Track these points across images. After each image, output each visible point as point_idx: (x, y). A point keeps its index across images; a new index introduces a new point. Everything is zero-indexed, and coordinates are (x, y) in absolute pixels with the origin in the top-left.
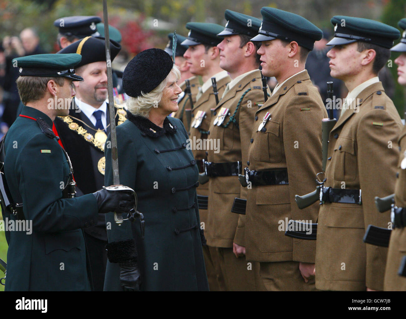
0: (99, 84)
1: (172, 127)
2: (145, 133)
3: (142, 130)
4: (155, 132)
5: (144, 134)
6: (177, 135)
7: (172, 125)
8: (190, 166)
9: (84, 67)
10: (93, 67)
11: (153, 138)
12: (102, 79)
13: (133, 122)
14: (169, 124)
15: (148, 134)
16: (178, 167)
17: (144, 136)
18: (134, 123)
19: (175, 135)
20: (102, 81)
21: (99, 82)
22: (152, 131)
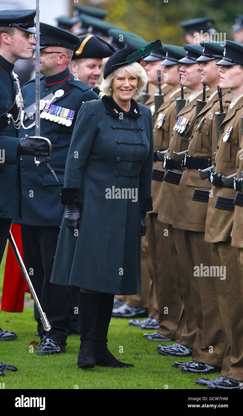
0: (92, 75)
1: (136, 112)
3: (107, 109)
4: (117, 112)
5: (107, 112)
8: (140, 145)
9: (83, 60)
10: (90, 61)
12: (95, 72)
14: (135, 109)
16: (127, 143)
17: (107, 114)
19: (139, 119)
20: (95, 73)
21: (92, 74)
22: (115, 111)
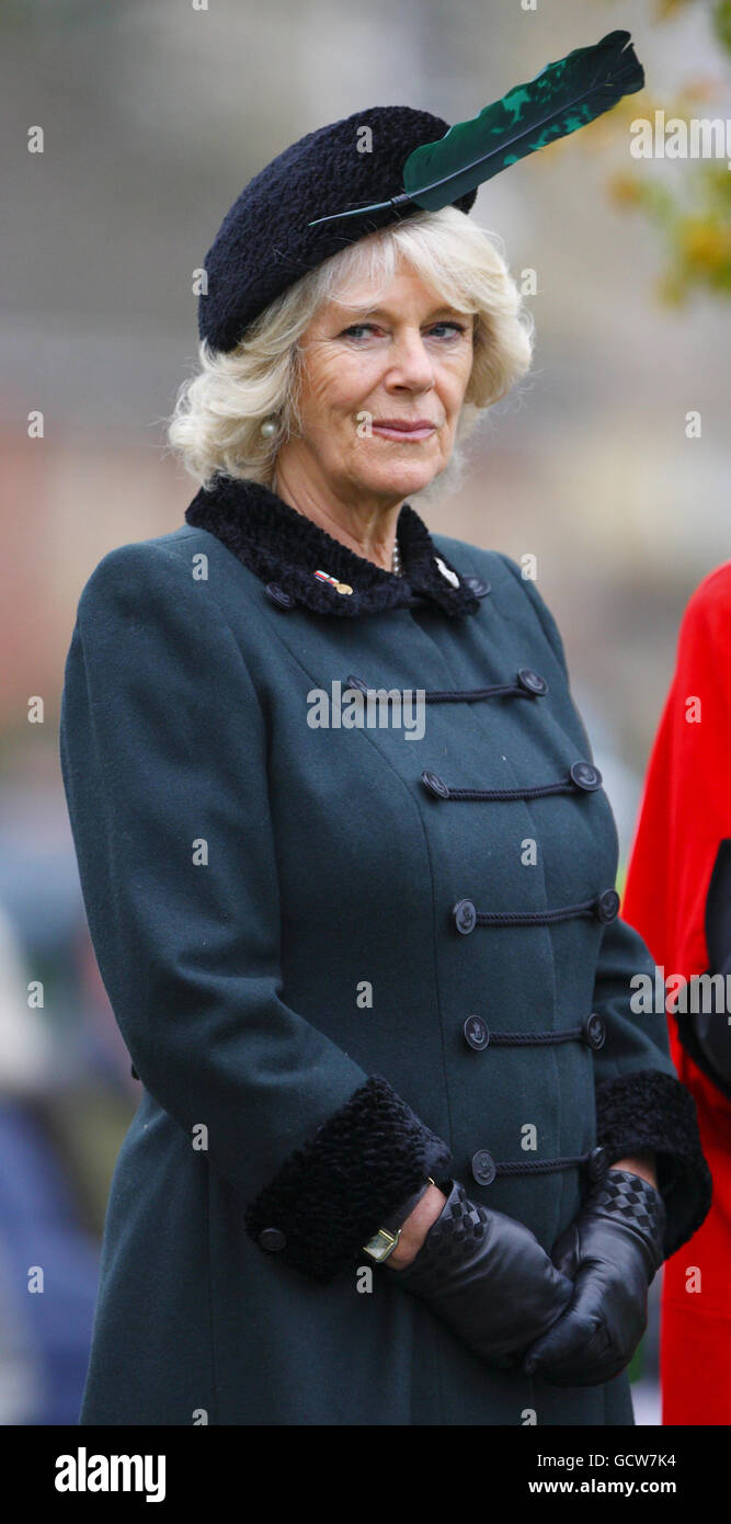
1: (452, 577)
2: (285, 591)
4: (345, 589)
5: (281, 597)
6: (484, 626)
7: (449, 567)
8: (562, 794)
11: (335, 622)
13: (216, 535)
14: (439, 561)
15: (304, 599)
16: (488, 789)
17: (279, 608)
18: (224, 540)
19: (470, 620)
22: (328, 585)
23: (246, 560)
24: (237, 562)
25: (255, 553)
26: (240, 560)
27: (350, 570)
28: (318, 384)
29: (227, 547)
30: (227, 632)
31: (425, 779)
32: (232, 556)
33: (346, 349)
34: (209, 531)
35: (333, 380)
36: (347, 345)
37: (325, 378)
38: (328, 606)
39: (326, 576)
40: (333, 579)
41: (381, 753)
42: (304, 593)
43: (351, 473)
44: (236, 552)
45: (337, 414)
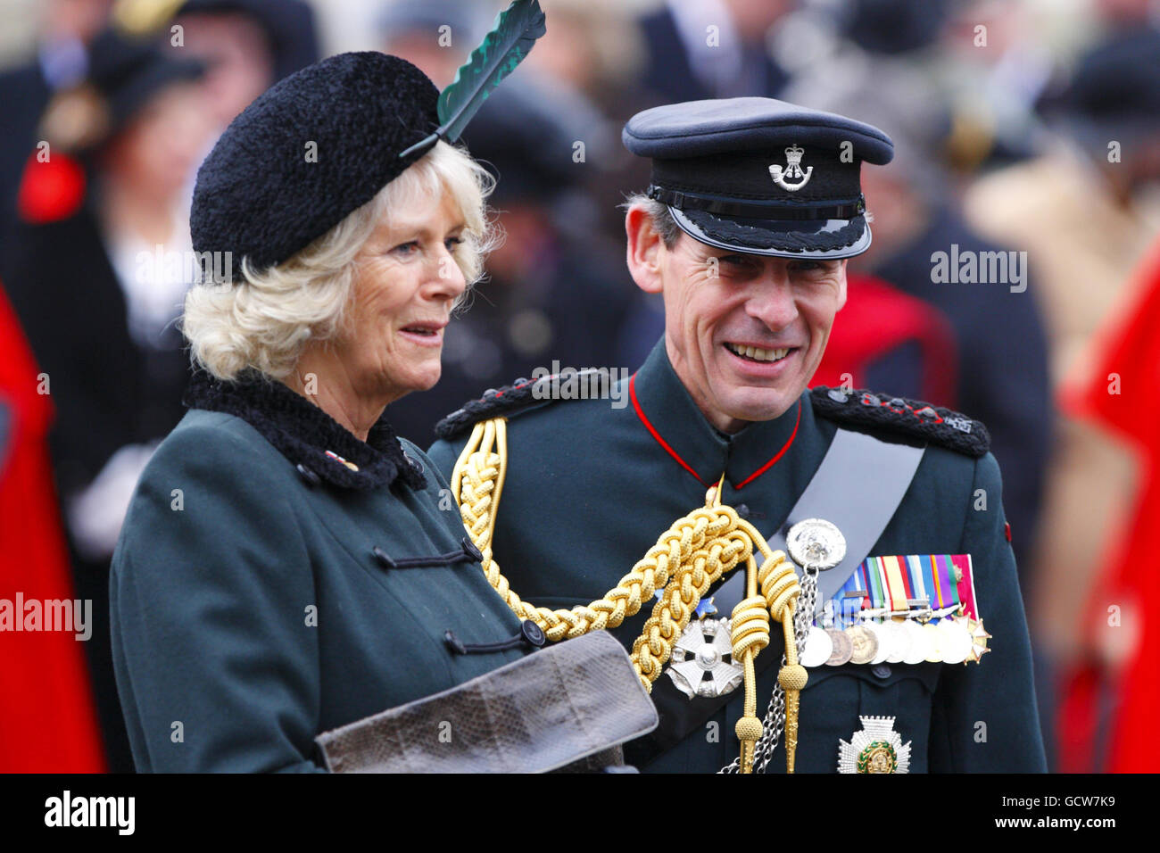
2: (311, 468)
4: (352, 467)
5: (311, 474)
22: (339, 464)
23: (274, 440)
24: (266, 442)
25: (281, 435)
26: (268, 440)
27: (353, 449)
28: (368, 295)
29: (257, 429)
30: (287, 504)
31: (448, 636)
32: (261, 437)
33: (395, 262)
34: (236, 415)
35: (386, 289)
36: (396, 259)
37: (379, 287)
38: (350, 482)
39: (335, 455)
40: (341, 459)
41: (411, 614)
42: (327, 470)
43: (384, 371)
44: (264, 433)
45: (383, 319)
